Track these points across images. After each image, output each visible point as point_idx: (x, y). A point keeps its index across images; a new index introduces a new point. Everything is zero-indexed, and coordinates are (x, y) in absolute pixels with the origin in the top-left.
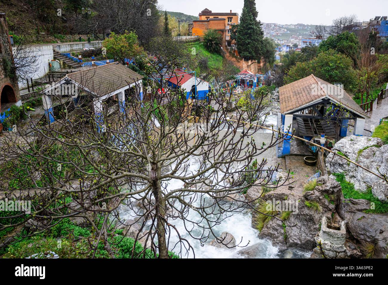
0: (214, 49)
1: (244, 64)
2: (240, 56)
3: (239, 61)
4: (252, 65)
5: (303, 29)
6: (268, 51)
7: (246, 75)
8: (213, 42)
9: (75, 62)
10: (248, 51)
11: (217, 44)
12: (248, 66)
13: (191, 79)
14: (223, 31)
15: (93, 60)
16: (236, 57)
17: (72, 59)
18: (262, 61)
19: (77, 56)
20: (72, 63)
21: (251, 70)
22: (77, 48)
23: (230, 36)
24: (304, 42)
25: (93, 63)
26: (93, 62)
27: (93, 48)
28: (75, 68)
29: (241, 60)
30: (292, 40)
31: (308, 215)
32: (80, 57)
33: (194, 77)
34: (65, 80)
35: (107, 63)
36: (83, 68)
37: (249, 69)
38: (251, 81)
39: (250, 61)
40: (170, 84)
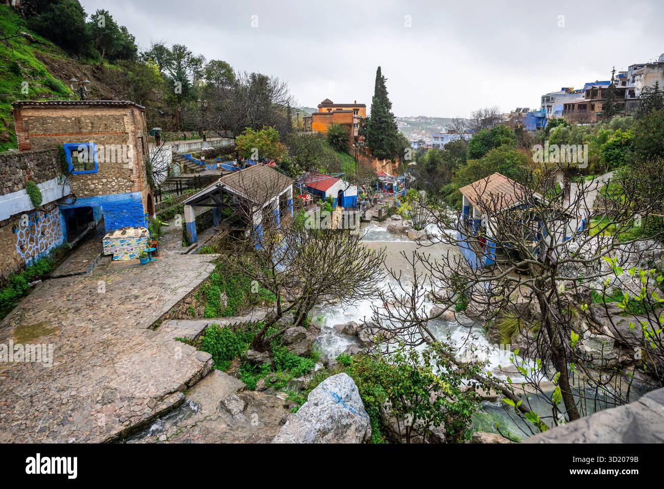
0: (341, 147)
1: (378, 164)
2: (372, 154)
3: (372, 160)
4: (387, 165)
5: (425, 123)
7: (385, 177)
8: (340, 139)
9: (197, 165)
10: (382, 149)
11: (344, 141)
12: (383, 167)
13: (339, 182)
14: (350, 125)
15: (220, 162)
16: (368, 156)
17: (193, 161)
18: (397, 160)
20: (194, 166)
21: (386, 171)
22: (196, 147)
23: (359, 130)
24: (435, 137)
26: (218, 165)
27: (212, 148)
28: (199, 173)
29: (375, 159)
30: (414, 135)
32: (203, 158)
33: (341, 180)
34: (217, 186)
35: (234, 165)
36: (208, 172)
37: (384, 170)
38: (389, 184)
39: (384, 161)
40: (309, 189)
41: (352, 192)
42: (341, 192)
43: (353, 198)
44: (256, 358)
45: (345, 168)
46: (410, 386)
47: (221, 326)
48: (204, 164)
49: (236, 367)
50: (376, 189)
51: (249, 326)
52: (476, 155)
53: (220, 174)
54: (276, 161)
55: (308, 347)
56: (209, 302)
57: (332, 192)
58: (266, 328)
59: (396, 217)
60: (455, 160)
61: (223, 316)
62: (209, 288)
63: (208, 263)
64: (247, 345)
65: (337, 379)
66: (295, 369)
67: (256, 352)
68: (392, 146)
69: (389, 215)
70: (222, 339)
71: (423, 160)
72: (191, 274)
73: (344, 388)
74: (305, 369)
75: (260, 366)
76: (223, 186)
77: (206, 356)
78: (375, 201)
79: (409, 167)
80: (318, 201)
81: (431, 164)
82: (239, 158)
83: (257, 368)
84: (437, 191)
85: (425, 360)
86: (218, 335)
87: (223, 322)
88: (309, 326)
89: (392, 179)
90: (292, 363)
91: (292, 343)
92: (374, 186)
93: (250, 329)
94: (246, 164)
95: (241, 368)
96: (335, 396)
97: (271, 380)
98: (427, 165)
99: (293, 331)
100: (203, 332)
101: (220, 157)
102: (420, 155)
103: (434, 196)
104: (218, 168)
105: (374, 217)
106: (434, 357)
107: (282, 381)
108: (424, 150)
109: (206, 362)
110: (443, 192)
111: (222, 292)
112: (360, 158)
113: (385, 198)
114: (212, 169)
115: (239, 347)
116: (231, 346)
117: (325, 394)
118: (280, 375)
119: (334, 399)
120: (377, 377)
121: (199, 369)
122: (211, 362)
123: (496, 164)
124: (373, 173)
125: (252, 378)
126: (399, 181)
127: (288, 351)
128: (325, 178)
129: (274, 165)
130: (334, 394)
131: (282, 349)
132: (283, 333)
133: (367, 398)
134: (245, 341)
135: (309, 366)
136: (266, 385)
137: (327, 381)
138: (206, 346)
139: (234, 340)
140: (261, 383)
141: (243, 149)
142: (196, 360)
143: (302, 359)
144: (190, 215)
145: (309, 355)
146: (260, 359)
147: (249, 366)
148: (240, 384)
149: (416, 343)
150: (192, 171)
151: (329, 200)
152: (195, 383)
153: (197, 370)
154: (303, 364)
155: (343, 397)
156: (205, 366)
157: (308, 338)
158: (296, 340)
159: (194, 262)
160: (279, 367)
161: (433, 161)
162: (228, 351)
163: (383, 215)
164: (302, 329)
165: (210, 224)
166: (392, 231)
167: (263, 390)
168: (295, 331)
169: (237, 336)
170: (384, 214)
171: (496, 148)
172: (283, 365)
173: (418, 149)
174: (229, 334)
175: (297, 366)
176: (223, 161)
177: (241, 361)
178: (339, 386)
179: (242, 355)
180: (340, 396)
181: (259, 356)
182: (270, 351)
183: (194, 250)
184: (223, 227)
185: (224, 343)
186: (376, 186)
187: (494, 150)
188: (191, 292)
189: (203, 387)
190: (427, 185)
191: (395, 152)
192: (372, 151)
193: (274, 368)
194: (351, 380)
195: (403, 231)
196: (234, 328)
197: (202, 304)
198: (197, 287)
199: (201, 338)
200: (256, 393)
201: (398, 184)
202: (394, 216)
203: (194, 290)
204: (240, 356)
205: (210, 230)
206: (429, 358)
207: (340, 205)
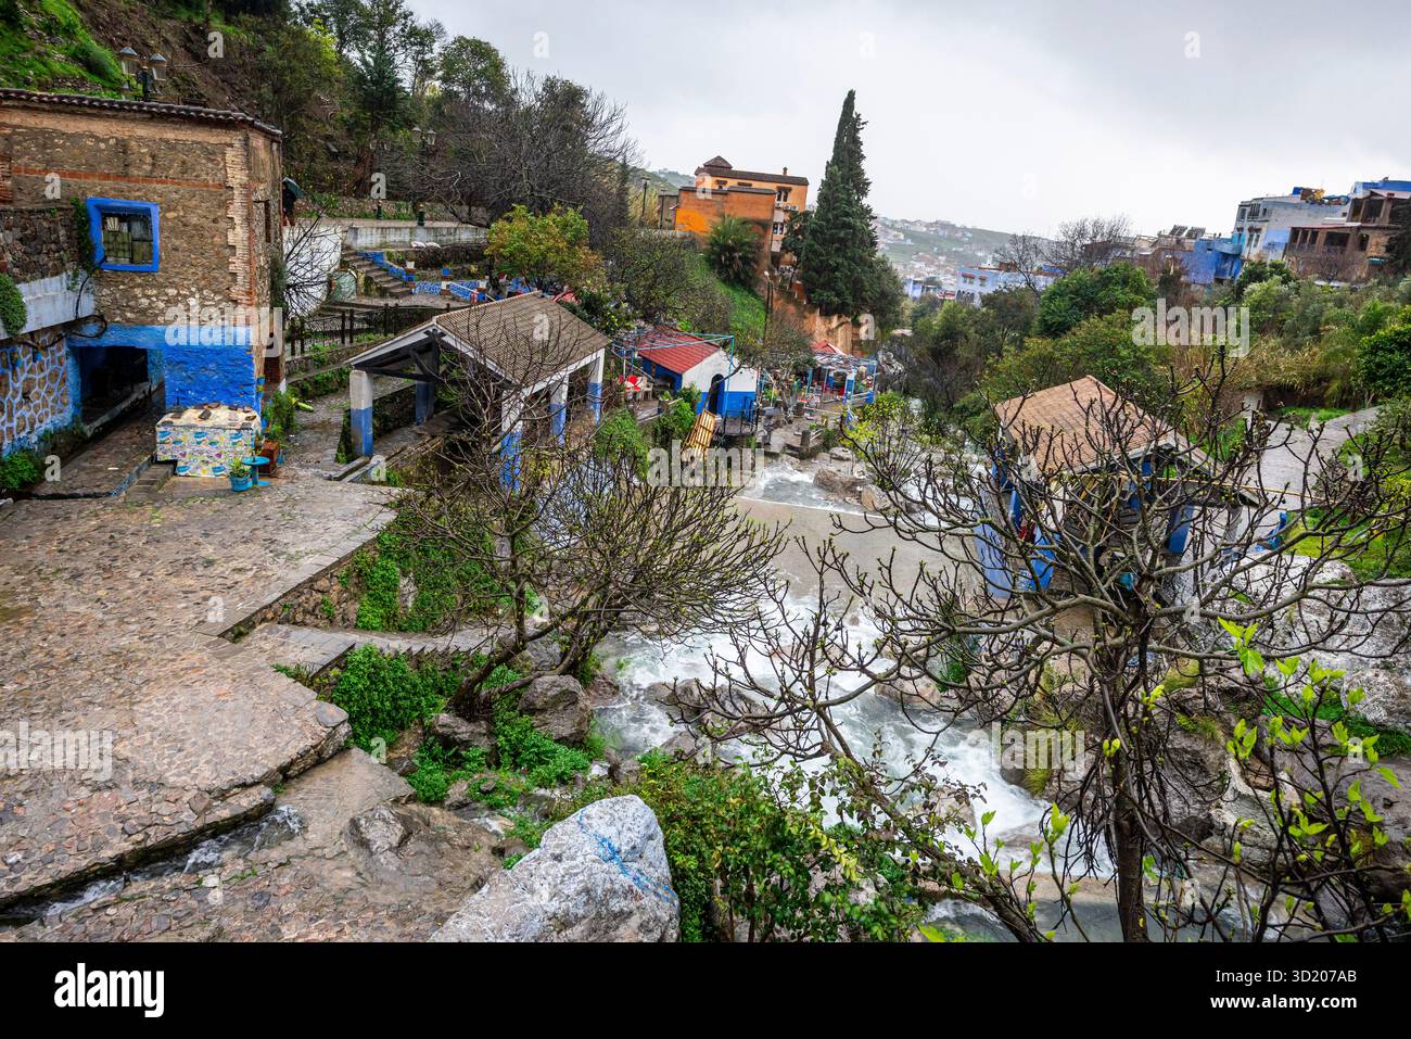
0: (737, 275)
1: (818, 325)
2: (809, 301)
3: (807, 314)
4: (839, 329)
5: (949, 239)
6: (884, 295)
7: (830, 356)
8: (737, 255)
9: (395, 279)
10: (833, 289)
11: (746, 261)
12: (830, 332)
14: (765, 226)
15: (445, 278)
16: (797, 303)
17: (387, 271)
18: (866, 318)
19: (402, 263)
20: (388, 282)
21: (836, 342)
22: (397, 239)
23: (784, 240)
24: (965, 276)
25: (444, 287)
26: (444, 285)
27: (435, 244)
28: (397, 298)
29: (813, 312)
30: (918, 265)
31: (1187, 752)
32: (411, 265)
33: (722, 354)
34: (427, 333)
35: (479, 290)
36: (419, 300)
37: (831, 342)
38: (838, 374)
39: (835, 318)
40: (647, 364)
41: (744, 382)
42: (718, 381)
43: (745, 398)
44: (456, 733)
45: (739, 326)
46: (765, 851)
47: (387, 652)
48: (410, 279)
49: (410, 746)
50: (806, 383)
51: (452, 661)
52: (1054, 330)
53: (445, 307)
54: (575, 290)
55: (579, 724)
56: (371, 595)
57: (697, 378)
58: (489, 669)
59: (842, 454)
60: (1004, 336)
61: (401, 630)
62: (374, 563)
63: (380, 508)
64: (443, 702)
65: (617, 807)
66: (541, 769)
67: (460, 720)
68: (857, 288)
69: (826, 446)
70: (384, 681)
71: (931, 327)
72: (339, 527)
73: (629, 829)
74: (563, 773)
75: (463, 753)
76: (443, 334)
77: (335, 714)
78: (799, 410)
79: (894, 339)
80: (662, 393)
81: (946, 337)
82: (495, 274)
83: (457, 755)
84: (949, 406)
85: (812, 795)
86: (376, 670)
87: (396, 644)
88: (593, 676)
89: (847, 362)
90: (537, 754)
91: (543, 710)
92: (801, 375)
93: (455, 667)
94: (508, 289)
95: (421, 751)
96: (606, 844)
97: (482, 787)
98: (938, 339)
99: (549, 683)
100: (341, 661)
101: (449, 267)
102: (923, 315)
103: (941, 414)
104: (443, 293)
105: (790, 447)
106: (834, 793)
107: (507, 792)
108: (934, 303)
109: (334, 728)
110: (964, 408)
111: (405, 574)
112: (777, 306)
113: (823, 405)
114: (431, 293)
115: (424, 703)
116: (405, 698)
117: (582, 838)
118: (505, 777)
119: (601, 851)
120: (695, 818)
121: (314, 742)
122: (344, 729)
123: (1093, 356)
124: (803, 343)
125: (440, 776)
126: (863, 369)
127: (532, 727)
128: (683, 343)
129: (570, 299)
130: (604, 840)
131: (519, 720)
132: (526, 685)
133: (680, 859)
134: (441, 692)
135: (574, 768)
136: (469, 795)
137: (592, 810)
138: (345, 692)
139: (415, 686)
140: (458, 791)
141: (501, 255)
142: (312, 722)
143: (562, 749)
144: (362, 393)
145: (581, 742)
146: (465, 737)
147: (437, 748)
148: (403, 787)
149: (810, 753)
150: (383, 292)
151: (688, 396)
152: (304, 772)
153: (310, 742)
154: (561, 760)
155: (624, 848)
156: (330, 736)
157: (581, 705)
158: (555, 705)
159: (350, 501)
160: (506, 759)
161: (951, 332)
162: (397, 708)
163: (811, 445)
164: (571, 683)
165: (408, 419)
166: (825, 484)
167: (460, 807)
168: (553, 684)
169: (422, 677)
170: (813, 442)
171: (1100, 316)
172: (516, 756)
173: (922, 298)
174: (404, 672)
175: (548, 763)
176: (457, 276)
177: (424, 734)
178: (619, 825)
179: (426, 722)
180: (616, 846)
181: (464, 730)
182: (491, 721)
183: (356, 474)
184: (435, 430)
185: (389, 691)
186: (807, 375)
187: (1094, 320)
188: (331, 567)
189: (318, 782)
190: (928, 387)
191: (864, 300)
192: (808, 289)
193: (494, 760)
194: (650, 814)
195: (851, 487)
196: (417, 660)
197: (355, 597)
198: (346, 558)
199: (336, 671)
200: (436, 811)
201: (860, 376)
202: (838, 451)
203: (339, 563)
204: (422, 723)
205: (406, 431)
206: (822, 792)
207: (714, 409)
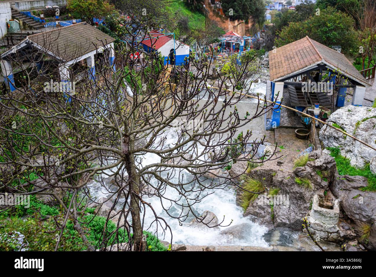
0: (196, 7)
1: (229, 25)
2: (225, 15)
3: (224, 21)
4: (239, 26)
6: (257, 10)
7: (232, 37)
9: (36, 22)
11: (199, 1)
12: (234, 27)
13: (170, 42)
15: (57, 20)
16: (221, 17)
17: (33, 19)
18: (250, 21)
19: (39, 15)
20: (33, 23)
21: (237, 31)
22: (39, 5)
25: (57, 24)
26: (57, 22)
27: (56, 6)
28: (37, 29)
29: (227, 20)
31: (298, 193)
32: (42, 16)
33: (172, 40)
37: (234, 31)
38: (237, 44)
39: (236, 21)
41: (184, 50)
42: (172, 51)
48: (43, 21)
57: (164, 51)
104: (57, 26)
112: (214, 18)
150: (31, 28)
151: (159, 58)
191: (248, 13)
192: (225, 10)
207: (172, 63)
